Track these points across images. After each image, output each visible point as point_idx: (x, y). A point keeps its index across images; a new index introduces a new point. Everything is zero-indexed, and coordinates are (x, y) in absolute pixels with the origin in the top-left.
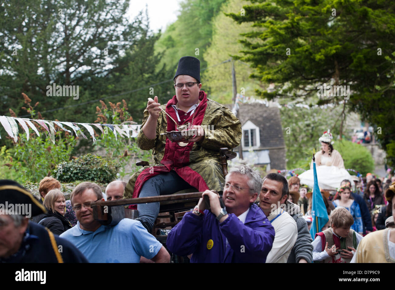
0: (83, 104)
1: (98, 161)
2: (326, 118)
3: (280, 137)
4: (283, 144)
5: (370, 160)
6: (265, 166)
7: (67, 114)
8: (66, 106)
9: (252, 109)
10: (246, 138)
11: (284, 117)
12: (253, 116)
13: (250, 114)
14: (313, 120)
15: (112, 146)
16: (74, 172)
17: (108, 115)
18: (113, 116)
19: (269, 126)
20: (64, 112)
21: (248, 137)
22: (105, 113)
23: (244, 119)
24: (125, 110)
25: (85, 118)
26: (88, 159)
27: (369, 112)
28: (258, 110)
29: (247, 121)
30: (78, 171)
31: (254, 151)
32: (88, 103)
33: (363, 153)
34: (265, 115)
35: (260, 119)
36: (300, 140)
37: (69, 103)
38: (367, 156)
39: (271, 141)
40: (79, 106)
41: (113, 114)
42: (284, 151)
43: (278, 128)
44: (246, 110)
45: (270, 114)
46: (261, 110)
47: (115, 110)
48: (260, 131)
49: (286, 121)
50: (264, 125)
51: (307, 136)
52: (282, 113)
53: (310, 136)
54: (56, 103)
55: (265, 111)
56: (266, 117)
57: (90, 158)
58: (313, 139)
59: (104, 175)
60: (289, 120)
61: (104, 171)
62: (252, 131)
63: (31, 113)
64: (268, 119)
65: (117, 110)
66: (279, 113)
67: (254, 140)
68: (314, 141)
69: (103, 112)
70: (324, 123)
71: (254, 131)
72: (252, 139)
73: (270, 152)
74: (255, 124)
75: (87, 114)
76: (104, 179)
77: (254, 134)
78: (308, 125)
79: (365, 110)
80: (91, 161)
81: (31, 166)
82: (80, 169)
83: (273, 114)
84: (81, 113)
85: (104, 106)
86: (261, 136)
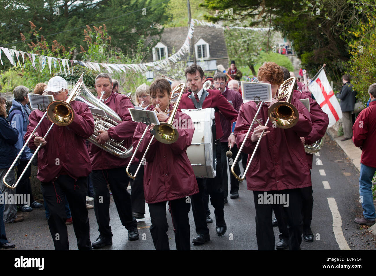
0: (78, 28)
1: (85, 70)
2: (258, 36)
3: (224, 51)
4: (226, 56)
5: (291, 67)
6: (214, 72)
7: (66, 36)
8: (65, 31)
9: (203, 30)
10: (199, 51)
11: (227, 36)
12: (204, 35)
13: (202, 34)
14: (248, 38)
15: (96, 58)
16: (67, 79)
17: (92, 36)
18: (97, 37)
19: (216, 42)
20: (63, 35)
21: (201, 50)
22: (90, 34)
23: (198, 38)
24: (105, 32)
25: (79, 38)
26: (77, 68)
27: (288, 31)
28: (208, 31)
29: (200, 39)
30: (70, 78)
31: (205, 61)
32: (82, 28)
33: (286, 61)
34: (213, 34)
35: (209, 37)
36: (239, 52)
37: (67, 29)
38: (289, 64)
39: (218, 54)
40: (75, 30)
41: (96, 35)
42: (227, 61)
43: (223, 44)
44: (199, 31)
45: (216, 33)
46: (210, 30)
47: (98, 32)
48: (210, 46)
49: (229, 38)
50: (213, 41)
51: (244, 49)
52: (225, 32)
53: (247, 49)
54: (58, 29)
55: (213, 31)
56: (213, 36)
57: (79, 68)
58: (249, 52)
59: (89, 81)
60: (231, 38)
61: (89, 77)
62: (204, 46)
63: (36, 36)
64: (215, 37)
65: (99, 32)
66: (223, 32)
67: (205, 53)
68: (249, 53)
69: (89, 33)
70: (257, 40)
71: (205, 46)
72: (204, 52)
73: (217, 61)
74: (206, 41)
75: (81, 36)
76: (89, 83)
77: (205, 48)
78: (245, 42)
79: (285, 29)
80: (80, 70)
81: (37, 75)
82: (71, 77)
83: (219, 33)
84: (76, 35)
85: (90, 29)
86: (210, 49)
